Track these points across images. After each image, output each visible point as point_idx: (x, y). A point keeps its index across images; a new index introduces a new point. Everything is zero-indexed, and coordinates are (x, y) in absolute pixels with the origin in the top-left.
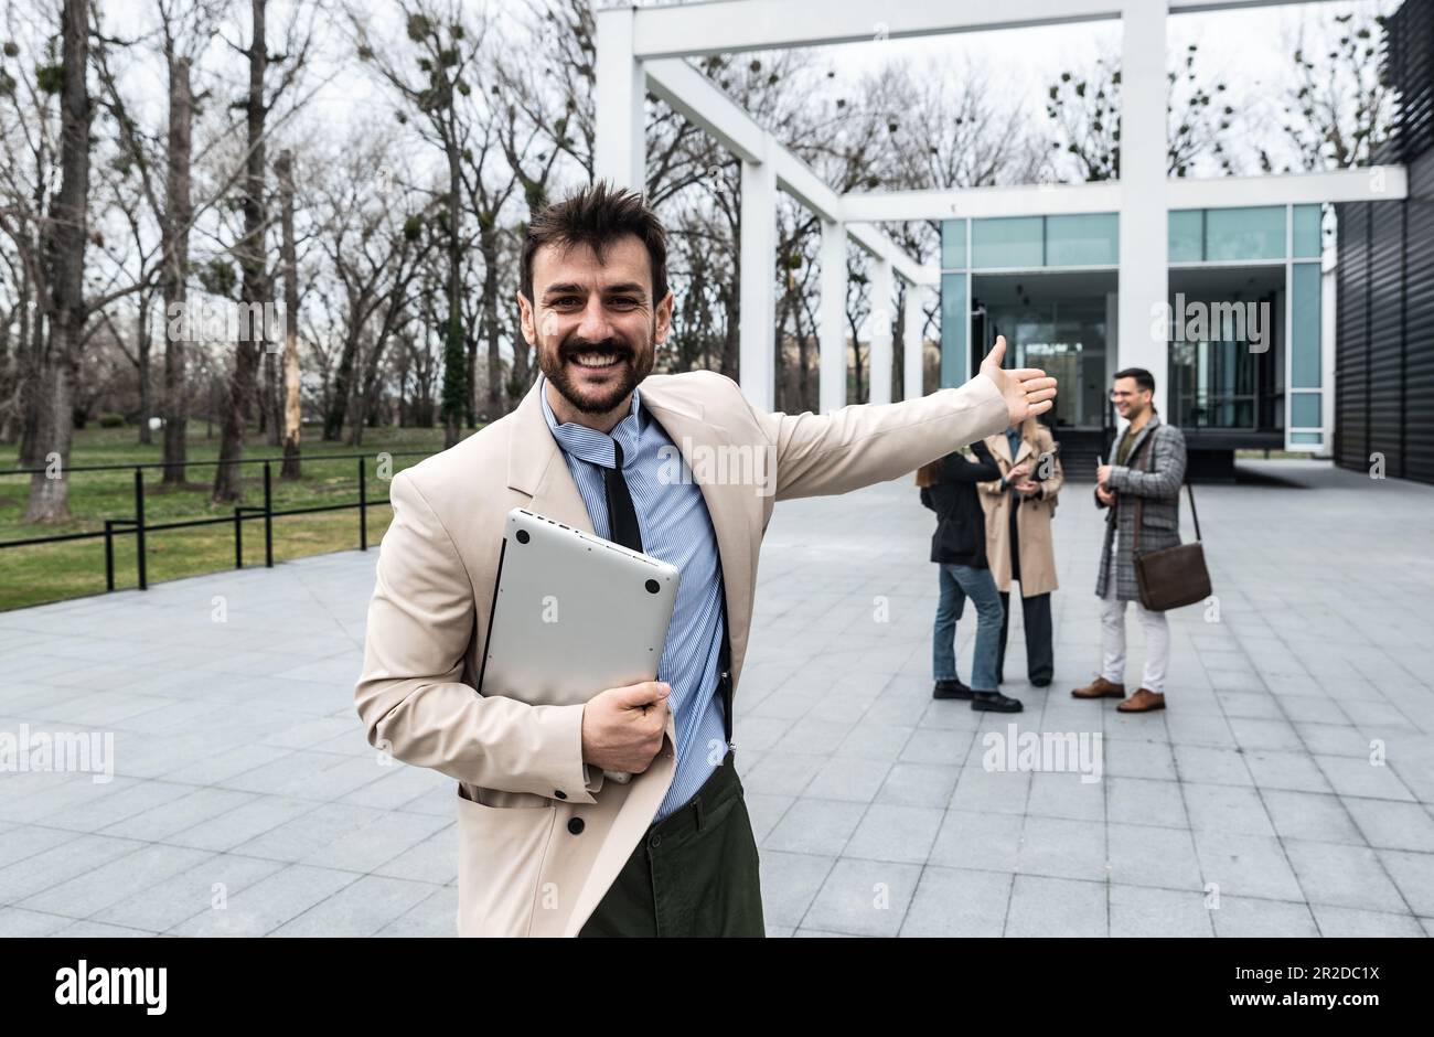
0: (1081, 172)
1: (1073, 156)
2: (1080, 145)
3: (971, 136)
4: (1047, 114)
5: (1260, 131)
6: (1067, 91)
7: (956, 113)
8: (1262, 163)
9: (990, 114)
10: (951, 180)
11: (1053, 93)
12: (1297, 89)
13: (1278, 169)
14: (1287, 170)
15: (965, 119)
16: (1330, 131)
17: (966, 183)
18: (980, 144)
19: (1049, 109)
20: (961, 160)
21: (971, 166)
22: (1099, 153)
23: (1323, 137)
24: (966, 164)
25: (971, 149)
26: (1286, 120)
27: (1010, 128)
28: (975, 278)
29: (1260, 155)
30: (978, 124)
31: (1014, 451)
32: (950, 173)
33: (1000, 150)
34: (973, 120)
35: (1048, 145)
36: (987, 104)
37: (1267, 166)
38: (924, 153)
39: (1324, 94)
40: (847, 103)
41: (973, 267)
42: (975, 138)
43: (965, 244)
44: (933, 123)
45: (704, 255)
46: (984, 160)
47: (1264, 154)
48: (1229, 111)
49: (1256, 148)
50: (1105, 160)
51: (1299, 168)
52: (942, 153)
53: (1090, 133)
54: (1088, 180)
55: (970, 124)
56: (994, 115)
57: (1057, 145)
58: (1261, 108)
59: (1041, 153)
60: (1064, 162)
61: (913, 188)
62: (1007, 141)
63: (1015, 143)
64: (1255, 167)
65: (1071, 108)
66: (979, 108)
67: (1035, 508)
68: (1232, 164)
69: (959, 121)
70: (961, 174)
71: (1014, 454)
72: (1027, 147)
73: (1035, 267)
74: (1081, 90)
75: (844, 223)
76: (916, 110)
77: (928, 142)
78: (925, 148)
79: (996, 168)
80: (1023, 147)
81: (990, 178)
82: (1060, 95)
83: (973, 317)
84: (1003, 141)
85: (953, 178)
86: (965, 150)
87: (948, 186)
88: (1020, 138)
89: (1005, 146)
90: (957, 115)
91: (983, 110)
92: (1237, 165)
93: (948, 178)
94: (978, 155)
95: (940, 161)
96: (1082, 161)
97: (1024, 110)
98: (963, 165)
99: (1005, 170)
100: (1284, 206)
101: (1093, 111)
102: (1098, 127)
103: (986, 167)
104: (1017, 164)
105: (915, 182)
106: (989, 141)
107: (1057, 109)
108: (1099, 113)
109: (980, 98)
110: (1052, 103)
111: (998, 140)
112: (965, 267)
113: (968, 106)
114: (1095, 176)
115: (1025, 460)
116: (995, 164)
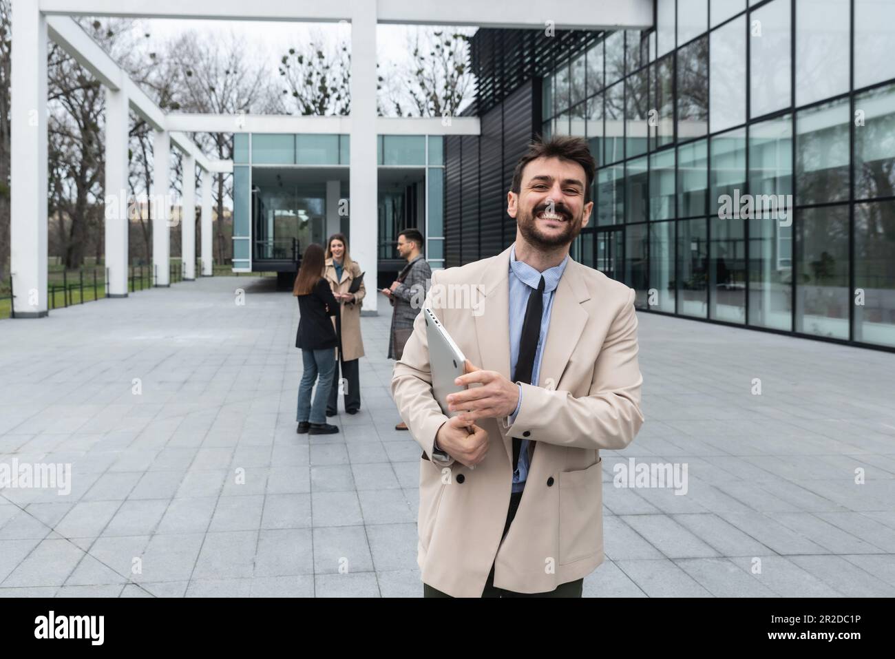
0: (299, 108)
1: (294, 98)
2: (299, 92)
3: (235, 83)
4: (279, 73)
5: (395, 93)
6: (293, 60)
7: (226, 67)
8: (397, 110)
9: (246, 71)
10: (223, 109)
11: (284, 60)
12: (416, 70)
13: (405, 114)
14: (410, 115)
15: (231, 71)
16: (432, 94)
17: (231, 110)
18: (240, 87)
19: (280, 70)
20: (229, 96)
21: (235, 100)
22: (310, 98)
23: (429, 98)
24: (232, 99)
25: (235, 90)
26: (410, 87)
27: (259, 78)
28: (254, 169)
29: (395, 106)
30: (237, 76)
31: (339, 277)
32: (222, 103)
33: (252, 92)
34: (235, 72)
35: (281, 92)
36: (244, 63)
37: (399, 112)
38: (206, 91)
39: (429, 74)
40: (157, 56)
41: (252, 163)
42: (237, 84)
43: (248, 148)
44: (212, 72)
45: (58, 147)
46: (243, 98)
47: (398, 105)
48: (381, 79)
49: (394, 102)
50: (314, 102)
51: (416, 114)
52: (217, 91)
53: (304, 86)
54: (303, 114)
55: (234, 75)
56: (248, 71)
57: (285, 92)
58: (397, 79)
59: (276, 96)
60: (290, 102)
61: (200, 112)
62: (257, 87)
63: (260, 89)
64: (393, 113)
65: (294, 70)
66: (239, 66)
67: (352, 309)
68: (382, 110)
69: (228, 72)
70: (229, 105)
71: (339, 278)
72: (268, 91)
73: (288, 164)
74: (300, 60)
75: (169, 131)
76: (201, 64)
77: (209, 84)
78: (207, 87)
79: (250, 102)
80: (266, 91)
81: (246, 108)
82: (288, 62)
83: (253, 195)
84: (254, 86)
85: (224, 107)
86: (231, 91)
87: (221, 112)
88: (264, 86)
89: (256, 89)
90: (226, 68)
91: (242, 67)
92: (384, 111)
93: (221, 106)
94: (239, 94)
95: (216, 96)
96: (300, 102)
97: (267, 68)
98: (230, 100)
99: (256, 104)
100: (424, 136)
101: (307, 74)
102: (309, 83)
103: (244, 101)
104: (263, 101)
105: (201, 108)
106: (246, 86)
107: (285, 70)
108: (311, 75)
109: (240, 60)
110: (283, 66)
111: (251, 85)
112: (248, 163)
113: (233, 63)
114: (308, 112)
115: (346, 281)
116: (249, 100)
